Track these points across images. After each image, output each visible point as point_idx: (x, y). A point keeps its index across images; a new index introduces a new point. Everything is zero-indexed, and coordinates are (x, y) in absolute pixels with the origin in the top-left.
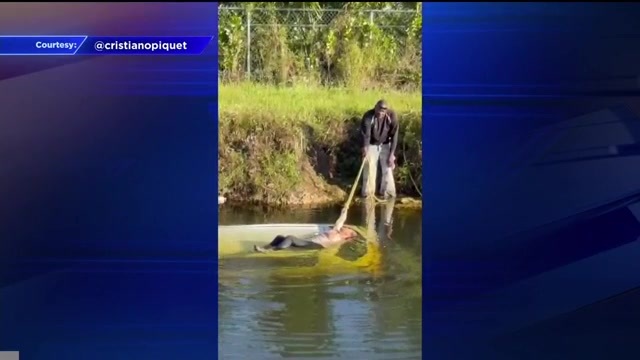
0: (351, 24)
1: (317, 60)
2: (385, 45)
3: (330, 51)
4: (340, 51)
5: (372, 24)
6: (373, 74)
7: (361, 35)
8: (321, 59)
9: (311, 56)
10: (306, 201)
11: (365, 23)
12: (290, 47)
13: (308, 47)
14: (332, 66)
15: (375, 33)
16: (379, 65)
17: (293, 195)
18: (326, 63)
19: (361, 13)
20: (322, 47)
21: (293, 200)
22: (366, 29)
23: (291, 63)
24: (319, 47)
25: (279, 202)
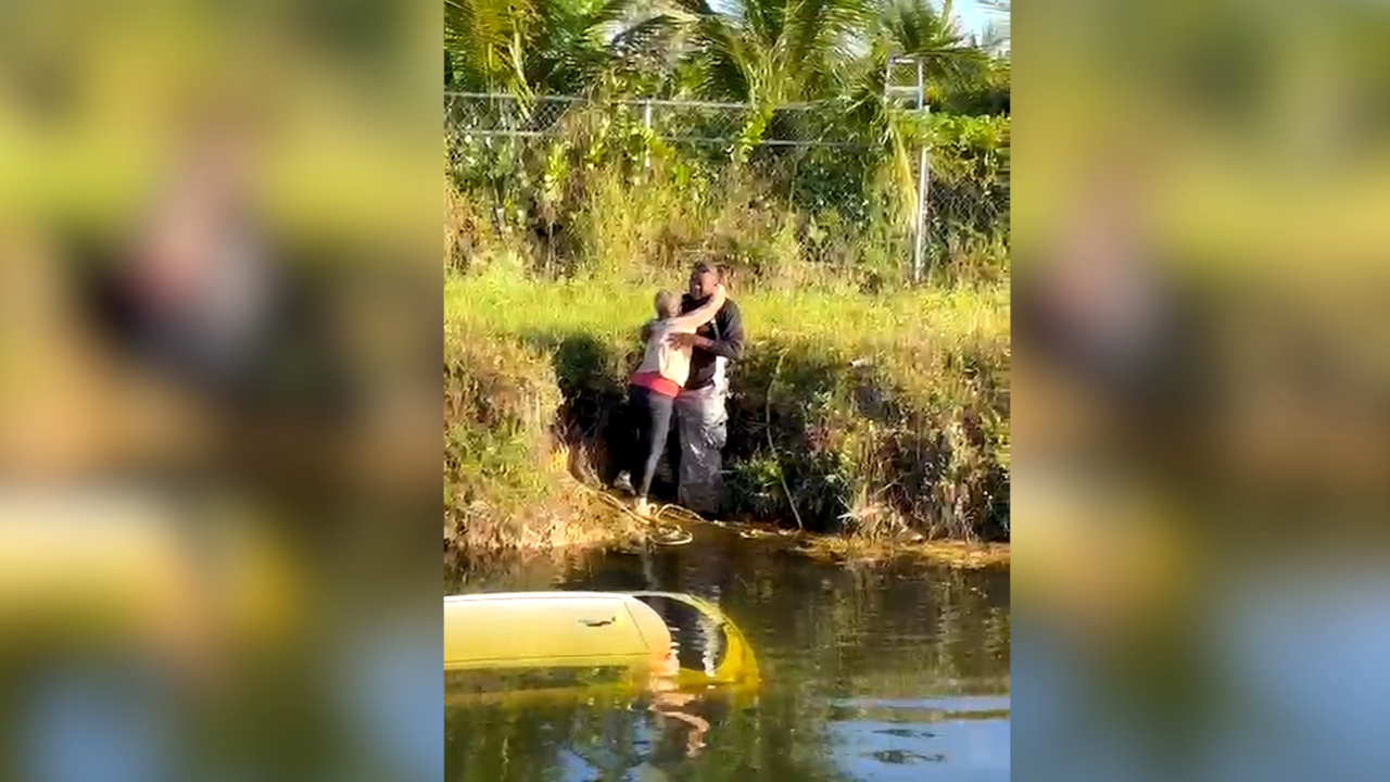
0: (603, 133)
1: (521, 214)
2: (681, 182)
3: (552, 194)
4: (575, 194)
5: (649, 133)
6: (652, 248)
7: (624, 156)
8: (531, 213)
9: (508, 203)
10: (559, 541)
11: (635, 131)
12: (457, 182)
13: (499, 184)
14: (557, 228)
15: (656, 155)
16: (666, 230)
17: (526, 528)
18: (543, 222)
19: (622, 108)
20: (535, 184)
21: (528, 540)
22: (637, 143)
23: (461, 219)
24: (525, 184)
25: (495, 545)
